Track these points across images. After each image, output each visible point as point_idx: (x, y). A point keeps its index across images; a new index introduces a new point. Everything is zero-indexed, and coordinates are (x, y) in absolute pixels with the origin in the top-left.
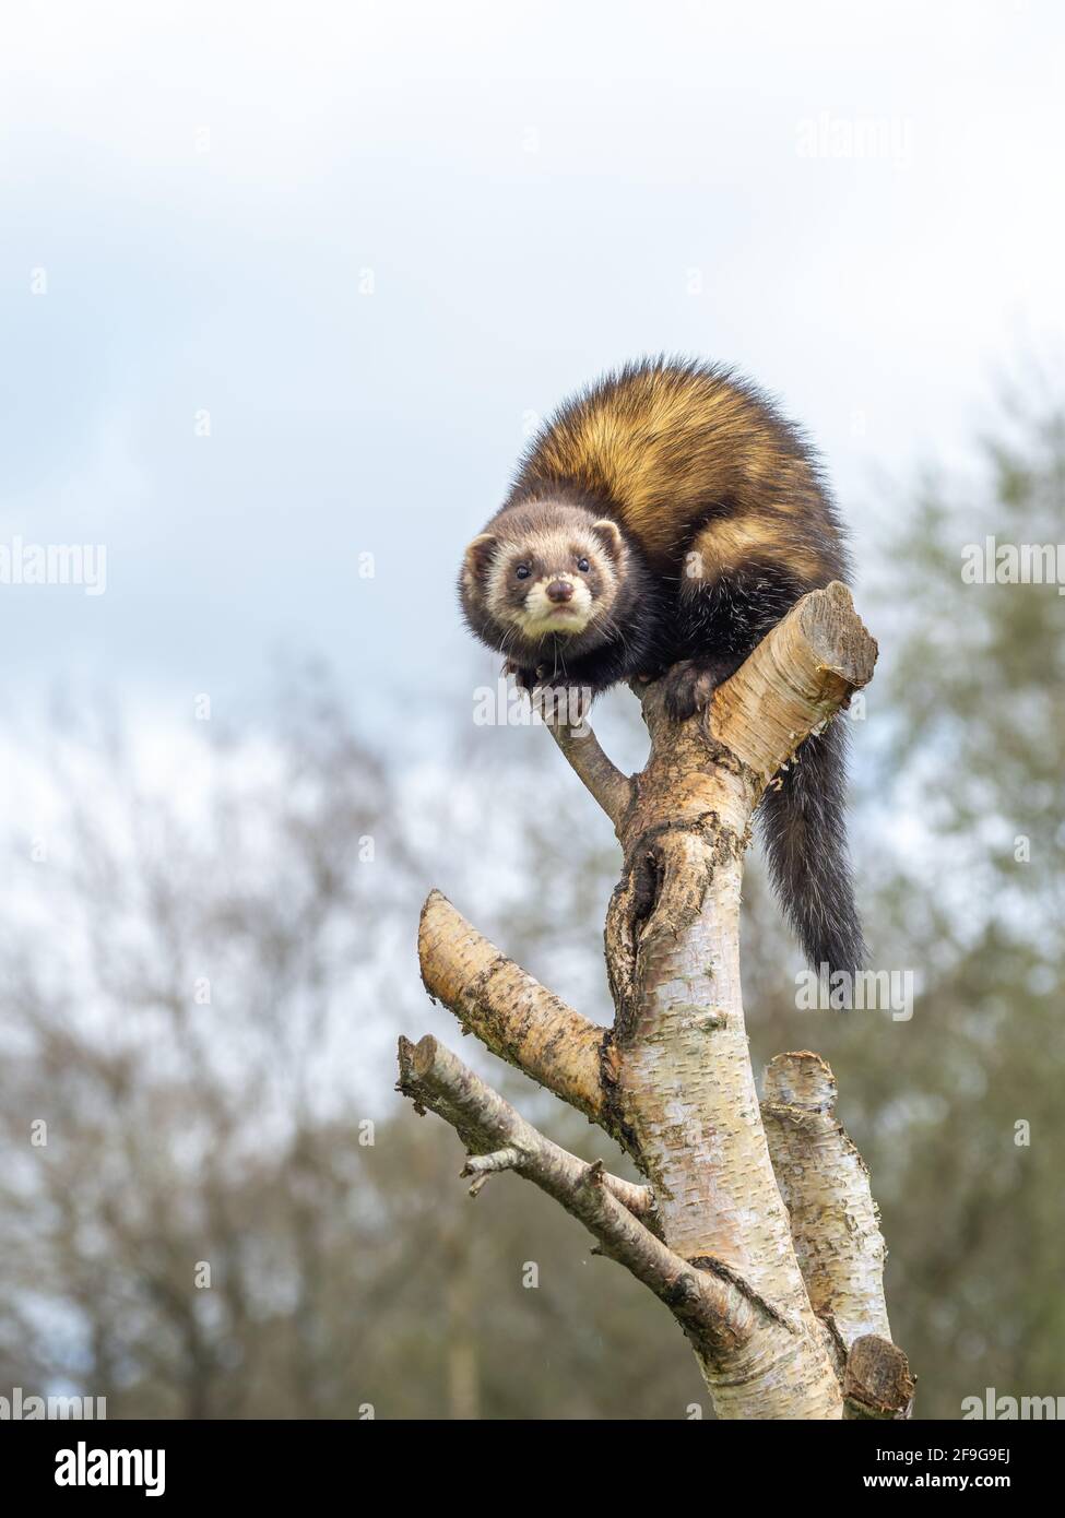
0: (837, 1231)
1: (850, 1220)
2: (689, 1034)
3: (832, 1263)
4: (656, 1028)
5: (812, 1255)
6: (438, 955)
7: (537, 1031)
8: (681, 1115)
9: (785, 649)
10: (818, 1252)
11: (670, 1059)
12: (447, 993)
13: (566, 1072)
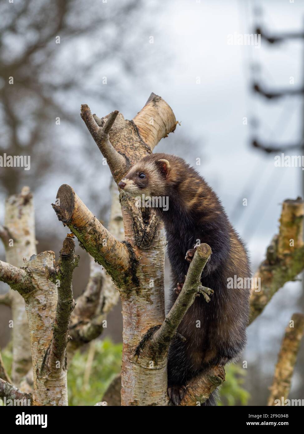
7: (110, 240)
12: (80, 223)
13: (117, 256)
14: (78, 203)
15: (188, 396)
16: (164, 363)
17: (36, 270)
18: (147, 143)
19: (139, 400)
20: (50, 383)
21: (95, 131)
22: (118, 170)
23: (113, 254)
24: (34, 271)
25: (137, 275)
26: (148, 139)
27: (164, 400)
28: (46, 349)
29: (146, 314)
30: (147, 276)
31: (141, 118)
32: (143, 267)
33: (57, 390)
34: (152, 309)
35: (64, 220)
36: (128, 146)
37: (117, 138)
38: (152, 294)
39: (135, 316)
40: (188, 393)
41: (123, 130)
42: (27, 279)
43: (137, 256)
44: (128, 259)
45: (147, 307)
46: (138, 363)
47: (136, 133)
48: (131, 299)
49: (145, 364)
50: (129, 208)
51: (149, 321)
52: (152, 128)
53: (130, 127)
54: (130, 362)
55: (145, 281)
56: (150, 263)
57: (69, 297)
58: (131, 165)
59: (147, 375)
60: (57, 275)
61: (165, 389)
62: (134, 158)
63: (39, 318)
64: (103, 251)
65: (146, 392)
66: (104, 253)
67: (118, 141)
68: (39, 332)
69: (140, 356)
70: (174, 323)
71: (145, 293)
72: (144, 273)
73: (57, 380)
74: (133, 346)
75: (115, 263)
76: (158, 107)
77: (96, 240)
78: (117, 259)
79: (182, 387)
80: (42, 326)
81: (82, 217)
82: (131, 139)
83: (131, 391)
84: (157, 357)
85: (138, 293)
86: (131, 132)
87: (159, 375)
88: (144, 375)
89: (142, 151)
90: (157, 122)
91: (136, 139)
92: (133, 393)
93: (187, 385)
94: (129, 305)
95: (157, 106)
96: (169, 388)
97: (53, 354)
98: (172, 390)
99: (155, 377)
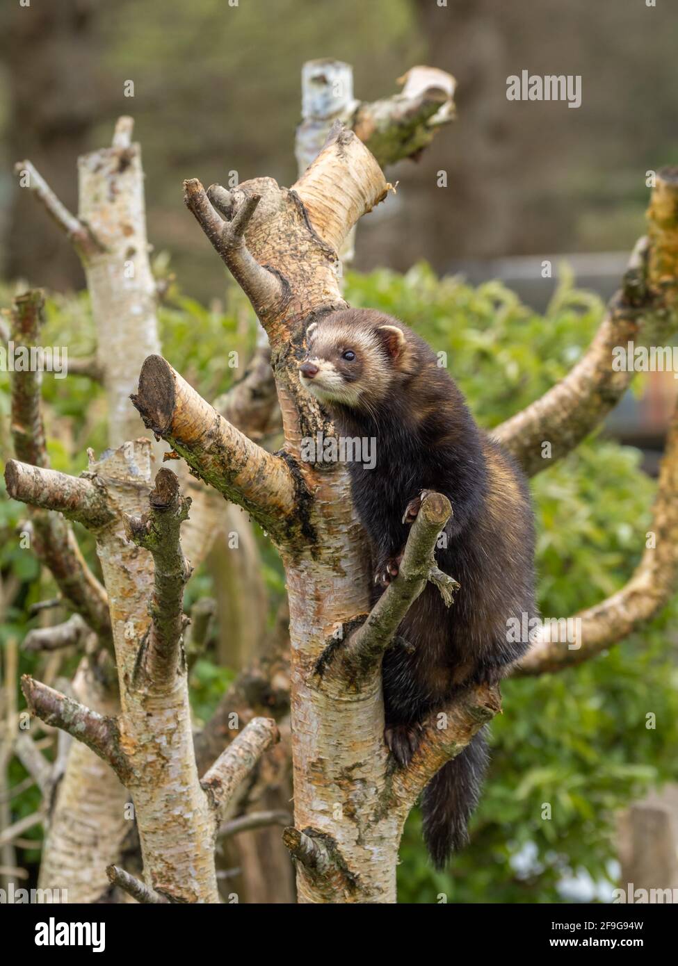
7: (252, 461)
12: (190, 435)
13: (269, 489)
14: (182, 395)
15: (426, 745)
16: (375, 687)
17: (114, 482)
18: (325, 240)
19: (327, 758)
20: (153, 701)
21: (215, 233)
22: (267, 307)
23: (260, 486)
24: (111, 483)
25: (312, 521)
26: (327, 231)
27: (379, 755)
28: (141, 635)
29: (332, 597)
30: (332, 522)
31: (313, 184)
32: (323, 506)
33: (169, 713)
34: (345, 586)
35: (156, 429)
36: (286, 251)
37: (264, 234)
38: (345, 557)
39: (312, 599)
40: (426, 738)
41: (276, 216)
42: (96, 501)
43: (311, 486)
44: (292, 493)
45: (335, 582)
46: (322, 690)
47: (303, 220)
48: (301, 567)
49: (336, 692)
50: (291, 387)
51: (340, 611)
52: (335, 206)
53: (291, 206)
54: (305, 685)
55: (329, 533)
56: (336, 498)
57: (176, 567)
58: (293, 295)
59: (340, 711)
60: (148, 534)
61: (379, 734)
62: (299, 278)
63: (126, 575)
64: (240, 483)
65: (339, 744)
66: (242, 487)
67: (265, 242)
68: (125, 602)
69: (324, 677)
70: (387, 625)
71: (330, 555)
72: (324, 516)
73: (167, 696)
74: (310, 656)
75: (264, 503)
76: (348, 158)
77: (223, 463)
78: (268, 494)
79: (414, 726)
80: (131, 589)
81: (191, 422)
82: (292, 234)
83: (310, 740)
84: (359, 679)
85: (315, 555)
86: (291, 218)
87: (365, 709)
88: (335, 713)
89: (316, 260)
90: (346, 191)
91: (303, 233)
92: (314, 744)
93: (425, 720)
94: (298, 576)
95: (346, 154)
96: (389, 728)
97: (155, 652)
98: (394, 733)
99: (357, 716)
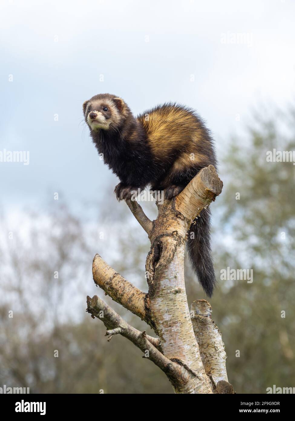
0: (212, 351)
1: (216, 348)
2: (170, 294)
3: (211, 360)
4: (160, 293)
5: (205, 358)
6: (98, 273)
8: (168, 318)
9: (196, 184)
10: (207, 357)
11: (164, 302)
13: (135, 306)
